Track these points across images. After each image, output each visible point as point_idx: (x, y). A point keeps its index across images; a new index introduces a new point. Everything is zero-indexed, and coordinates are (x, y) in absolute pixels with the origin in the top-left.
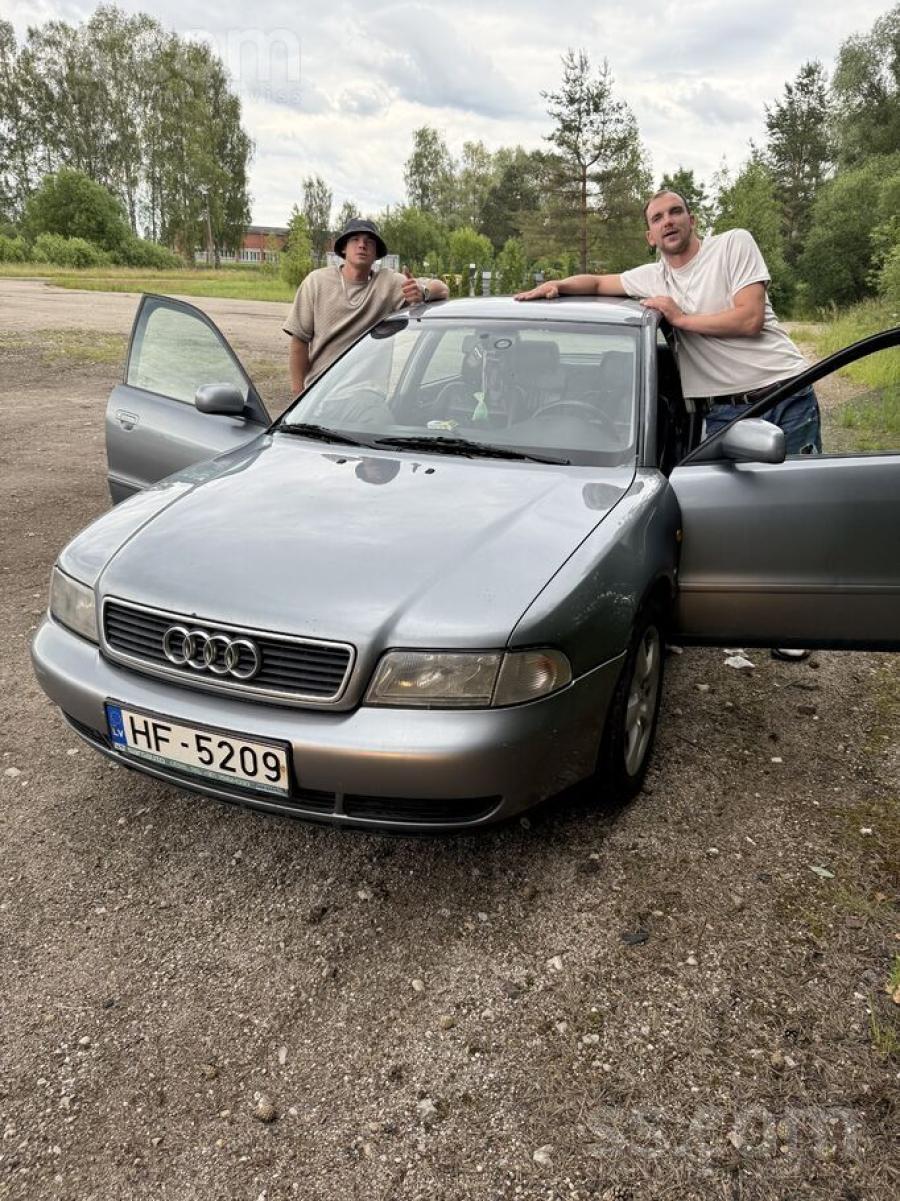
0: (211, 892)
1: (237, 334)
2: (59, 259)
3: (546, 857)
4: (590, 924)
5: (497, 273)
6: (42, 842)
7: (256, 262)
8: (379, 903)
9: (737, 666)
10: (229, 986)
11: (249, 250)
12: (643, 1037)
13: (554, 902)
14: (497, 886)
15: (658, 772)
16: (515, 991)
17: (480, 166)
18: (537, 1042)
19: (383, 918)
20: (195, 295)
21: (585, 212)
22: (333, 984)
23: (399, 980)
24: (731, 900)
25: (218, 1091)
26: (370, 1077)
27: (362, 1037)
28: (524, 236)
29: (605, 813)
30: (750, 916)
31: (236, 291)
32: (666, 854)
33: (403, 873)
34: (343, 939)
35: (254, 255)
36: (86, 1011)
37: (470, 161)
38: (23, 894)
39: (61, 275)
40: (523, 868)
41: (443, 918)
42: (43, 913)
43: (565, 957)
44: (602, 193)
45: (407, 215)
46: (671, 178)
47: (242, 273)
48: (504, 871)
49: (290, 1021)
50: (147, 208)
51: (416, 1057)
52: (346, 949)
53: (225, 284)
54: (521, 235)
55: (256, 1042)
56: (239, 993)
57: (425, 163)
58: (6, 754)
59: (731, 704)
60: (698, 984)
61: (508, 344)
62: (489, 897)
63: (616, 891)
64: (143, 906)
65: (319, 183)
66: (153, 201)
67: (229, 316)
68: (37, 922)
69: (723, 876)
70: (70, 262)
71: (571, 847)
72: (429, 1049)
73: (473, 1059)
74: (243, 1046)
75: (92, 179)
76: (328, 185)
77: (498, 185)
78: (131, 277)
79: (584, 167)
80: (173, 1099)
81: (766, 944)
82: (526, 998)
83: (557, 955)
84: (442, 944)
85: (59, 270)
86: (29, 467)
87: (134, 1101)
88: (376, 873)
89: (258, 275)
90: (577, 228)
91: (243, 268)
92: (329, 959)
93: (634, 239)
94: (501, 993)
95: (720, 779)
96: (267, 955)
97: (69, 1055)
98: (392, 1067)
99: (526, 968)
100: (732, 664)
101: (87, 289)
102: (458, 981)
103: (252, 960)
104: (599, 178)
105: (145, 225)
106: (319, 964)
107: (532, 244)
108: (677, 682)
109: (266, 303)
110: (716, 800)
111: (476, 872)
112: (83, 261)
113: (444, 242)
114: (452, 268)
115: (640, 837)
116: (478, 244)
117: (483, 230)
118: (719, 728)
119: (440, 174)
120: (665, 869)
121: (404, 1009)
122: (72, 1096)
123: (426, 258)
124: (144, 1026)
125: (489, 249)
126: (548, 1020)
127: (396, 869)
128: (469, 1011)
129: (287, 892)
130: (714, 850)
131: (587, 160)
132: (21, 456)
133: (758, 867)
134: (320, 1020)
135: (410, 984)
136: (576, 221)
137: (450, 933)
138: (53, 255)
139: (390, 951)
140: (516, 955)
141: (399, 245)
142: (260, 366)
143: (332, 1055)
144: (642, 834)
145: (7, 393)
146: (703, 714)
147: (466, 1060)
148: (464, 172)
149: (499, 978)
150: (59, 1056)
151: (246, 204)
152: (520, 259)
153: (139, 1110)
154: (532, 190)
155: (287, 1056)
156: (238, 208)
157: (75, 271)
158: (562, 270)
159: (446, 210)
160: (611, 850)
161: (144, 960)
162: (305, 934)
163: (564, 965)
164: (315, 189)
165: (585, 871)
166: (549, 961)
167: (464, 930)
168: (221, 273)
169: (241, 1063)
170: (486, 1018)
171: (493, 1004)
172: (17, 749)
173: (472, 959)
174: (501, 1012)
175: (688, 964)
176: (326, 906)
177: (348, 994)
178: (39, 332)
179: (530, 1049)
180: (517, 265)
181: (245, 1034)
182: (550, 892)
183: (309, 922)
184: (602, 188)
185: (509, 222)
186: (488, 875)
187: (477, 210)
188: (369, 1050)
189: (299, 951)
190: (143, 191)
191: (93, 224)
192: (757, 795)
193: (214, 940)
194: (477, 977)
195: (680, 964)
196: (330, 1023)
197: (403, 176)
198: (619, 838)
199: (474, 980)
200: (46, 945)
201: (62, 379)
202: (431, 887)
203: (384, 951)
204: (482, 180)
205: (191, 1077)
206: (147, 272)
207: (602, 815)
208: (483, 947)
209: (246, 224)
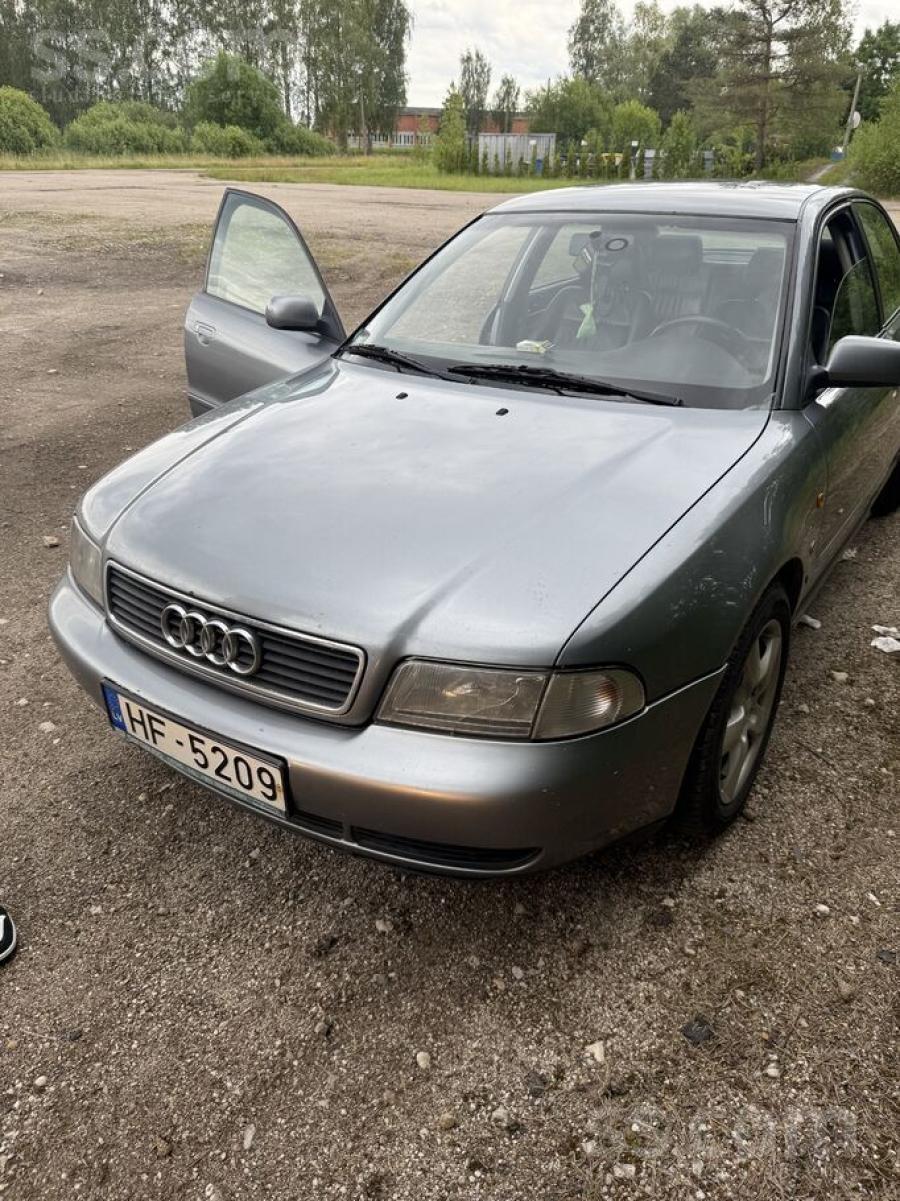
0: (215, 901)
1: (376, 225)
2: (215, 149)
3: (608, 897)
4: (648, 999)
5: (661, 152)
6: (56, 816)
7: (410, 146)
8: (398, 939)
9: (886, 650)
10: (209, 1030)
11: (402, 133)
12: (693, 1177)
13: (609, 962)
14: (542, 932)
15: (766, 791)
16: (538, 1086)
17: (651, 30)
18: (555, 1165)
19: (399, 961)
20: (340, 184)
21: (766, 78)
22: (324, 1044)
23: (402, 1049)
24: (836, 985)
25: (167, 1175)
26: (342, 1185)
27: (344, 1125)
28: (697, 108)
29: (691, 843)
30: (859, 1011)
31: (383, 178)
32: (760, 908)
33: (433, 901)
34: (349, 983)
35: (407, 139)
36: (51, 1041)
37: (641, 24)
38: (23, 878)
39: (216, 165)
40: (577, 910)
41: (470, 968)
42: (38, 906)
43: (609, 1044)
44: (789, 55)
45: (569, 89)
46: (874, 33)
47: (393, 159)
48: (553, 912)
49: (266, 1090)
50: (302, 92)
51: (402, 1165)
52: (350, 998)
53: (373, 171)
54: (693, 107)
55: (222, 1112)
56: (217, 1042)
57: (592, 28)
58: (46, 704)
59: (872, 701)
60: (776, 1107)
61: (623, 243)
62: (529, 946)
63: (688, 955)
64: (141, 909)
65: (478, 56)
66: (309, 82)
67: (374, 206)
68: (28, 916)
69: (830, 948)
70: (226, 152)
71: (642, 887)
72: (421, 1155)
73: (472, 1179)
74: (208, 1115)
75: (250, 63)
76: (487, 59)
77: (672, 51)
78: (281, 166)
79: (770, 25)
80: (117, 1177)
81: (876, 1057)
82: (552, 1099)
83: (600, 1039)
84: (462, 1006)
85: (214, 160)
86: (143, 374)
87: (73, 1175)
88: (402, 896)
89: (409, 160)
90: (756, 97)
91: (396, 153)
92: (326, 1009)
93: (822, 108)
94: (521, 1087)
95: (844, 807)
96: (258, 994)
97: (21, 1098)
98: (372, 1174)
99: (559, 1054)
100: (880, 646)
101: (238, 180)
102: (472, 1060)
103: (241, 998)
104: (788, 37)
105: (298, 109)
106: (314, 1015)
107: (704, 117)
108: (808, 667)
109: (412, 190)
110: (836, 836)
111: (519, 909)
112: (239, 150)
113: (607, 117)
114: (612, 146)
115: (732, 881)
116: (644, 119)
117: (651, 103)
118: (853, 733)
119: (608, 40)
120: (755, 929)
121: (401, 1092)
122: (10, 1156)
123: (586, 137)
124: (107, 1071)
125: (657, 124)
126: (574, 1134)
127: (425, 894)
128: (479, 1106)
129: (298, 912)
130: (823, 908)
131: (775, 14)
132: (136, 360)
133: (880, 939)
134: (301, 1092)
135: (415, 1058)
136: (756, 89)
137: (472, 992)
138: (209, 145)
139: (399, 1007)
140: (548, 1033)
141: (557, 122)
142: (393, 261)
143: (305, 1145)
144: (734, 877)
145: (139, 292)
146: (835, 712)
147: (462, 1179)
148: (634, 38)
149: (522, 1064)
150: (11, 1097)
151: (402, 83)
152: (689, 134)
153: (77, 1186)
154: (709, 55)
155: (253, 1139)
156: (393, 87)
157: (230, 161)
158: (735, 146)
159: (612, 82)
160: (691, 895)
161: (126, 981)
162: (306, 970)
163: (606, 1055)
164: (474, 62)
165: (653, 923)
166: (588, 1048)
167: (492, 990)
168: (371, 159)
169: (201, 1140)
170: (497, 1120)
171: (510, 1100)
172: (59, 699)
173: (494, 1032)
174: (517, 1115)
175: (767, 1075)
176: (336, 936)
177: (340, 1060)
178: (182, 226)
179: (544, 1175)
180: (684, 143)
181: (213, 1100)
182: (606, 947)
183: (313, 955)
184: (790, 47)
185: (680, 93)
186: (534, 916)
187: (647, 81)
188: (350, 1145)
189: (295, 992)
190: (298, 73)
191: (249, 110)
192: (891, 833)
193: (205, 966)
194: (496, 1058)
195: (758, 1074)
196: (311, 1098)
197: (566, 44)
198: (704, 880)
199: (491, 1063)
200: (30, 948)
201: (195, 277)
202: (463, 924)
203: (392, 1007)
204: (654, 46)
205: (142, 1150)
206: (299, 160)
207: (687, 845)
208: (510, 1017)
209: (401, 105)
